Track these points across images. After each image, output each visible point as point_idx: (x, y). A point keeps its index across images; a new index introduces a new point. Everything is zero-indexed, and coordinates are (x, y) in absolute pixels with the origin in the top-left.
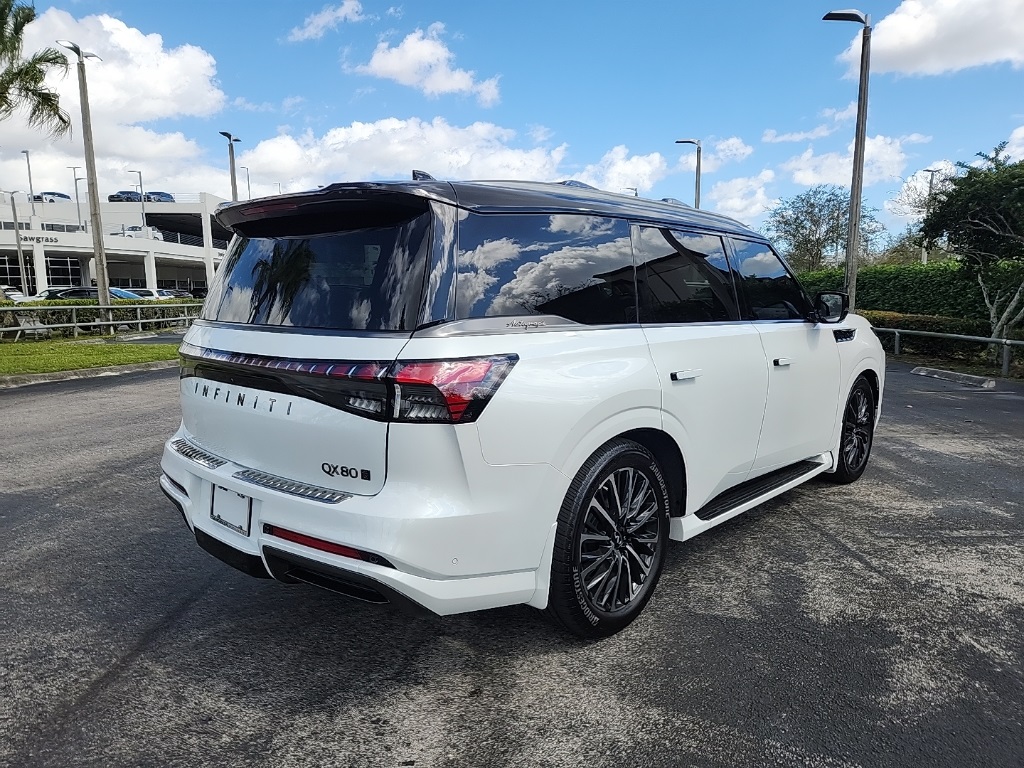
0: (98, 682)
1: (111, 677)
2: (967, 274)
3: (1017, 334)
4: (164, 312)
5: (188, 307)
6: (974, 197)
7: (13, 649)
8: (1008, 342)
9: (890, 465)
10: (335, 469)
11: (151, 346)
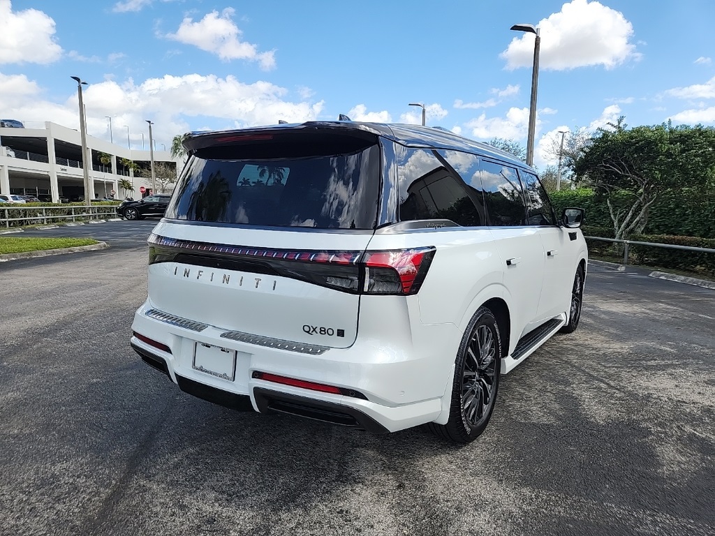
0: (108, 499)
1: (117, 494)
2: (599, 199)
3: (632, 237)
4: (25, 213)
5: (46, 209)
6: (607, 150)
7: (23, 478)
8: (628, 242)
9: (589, 321)
10: (314, 330)
11: (26, 239)
